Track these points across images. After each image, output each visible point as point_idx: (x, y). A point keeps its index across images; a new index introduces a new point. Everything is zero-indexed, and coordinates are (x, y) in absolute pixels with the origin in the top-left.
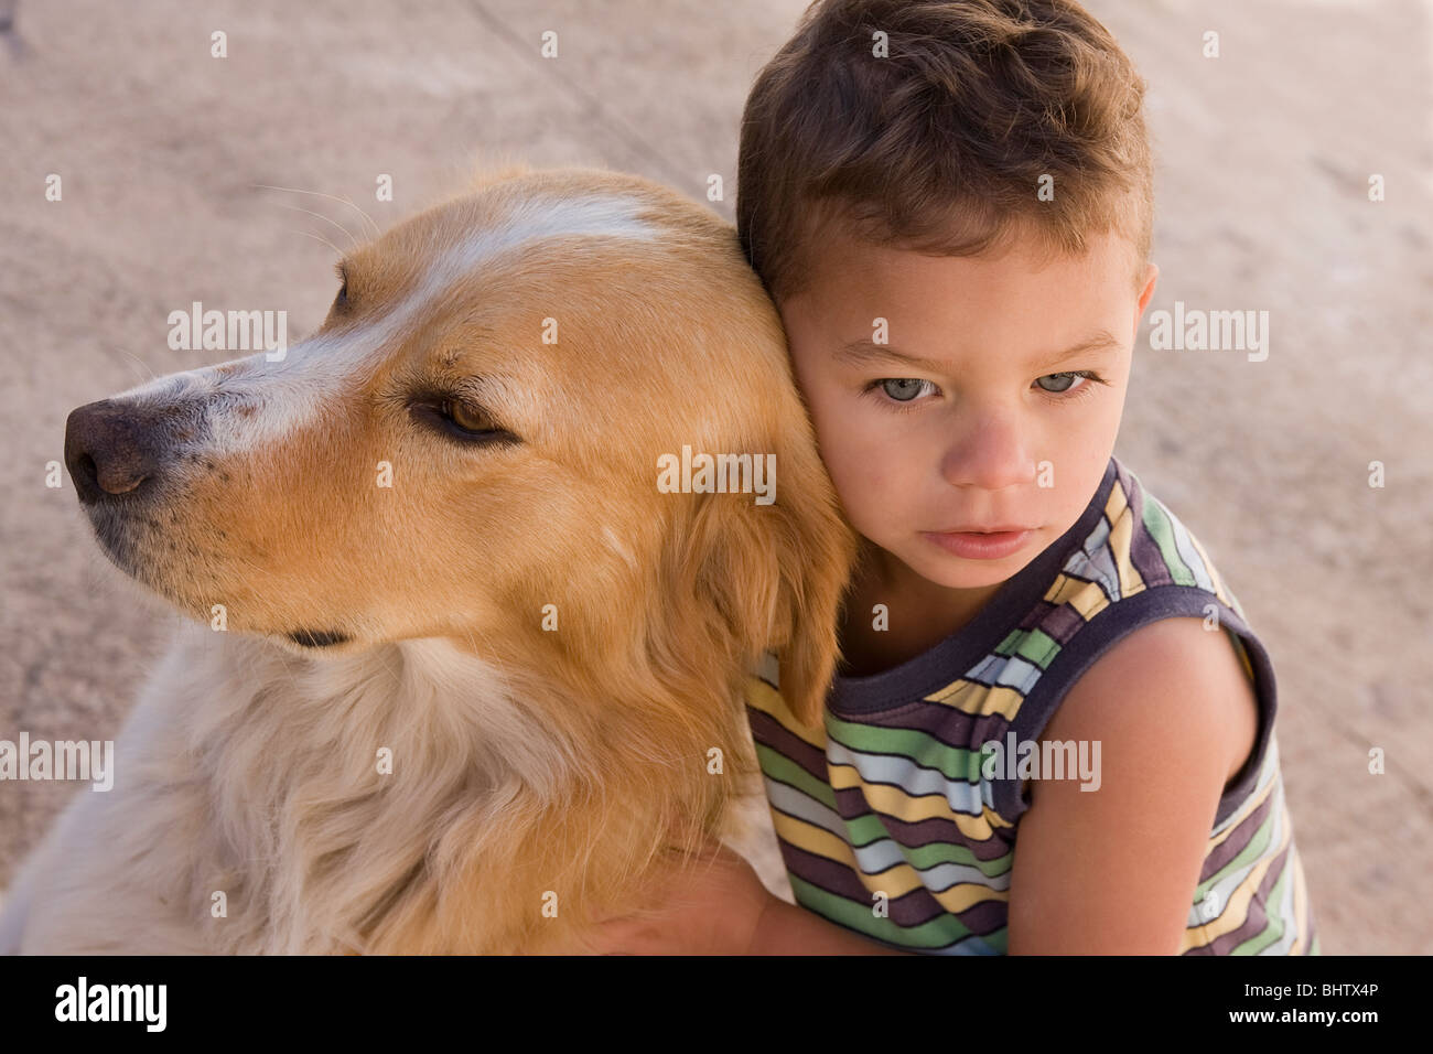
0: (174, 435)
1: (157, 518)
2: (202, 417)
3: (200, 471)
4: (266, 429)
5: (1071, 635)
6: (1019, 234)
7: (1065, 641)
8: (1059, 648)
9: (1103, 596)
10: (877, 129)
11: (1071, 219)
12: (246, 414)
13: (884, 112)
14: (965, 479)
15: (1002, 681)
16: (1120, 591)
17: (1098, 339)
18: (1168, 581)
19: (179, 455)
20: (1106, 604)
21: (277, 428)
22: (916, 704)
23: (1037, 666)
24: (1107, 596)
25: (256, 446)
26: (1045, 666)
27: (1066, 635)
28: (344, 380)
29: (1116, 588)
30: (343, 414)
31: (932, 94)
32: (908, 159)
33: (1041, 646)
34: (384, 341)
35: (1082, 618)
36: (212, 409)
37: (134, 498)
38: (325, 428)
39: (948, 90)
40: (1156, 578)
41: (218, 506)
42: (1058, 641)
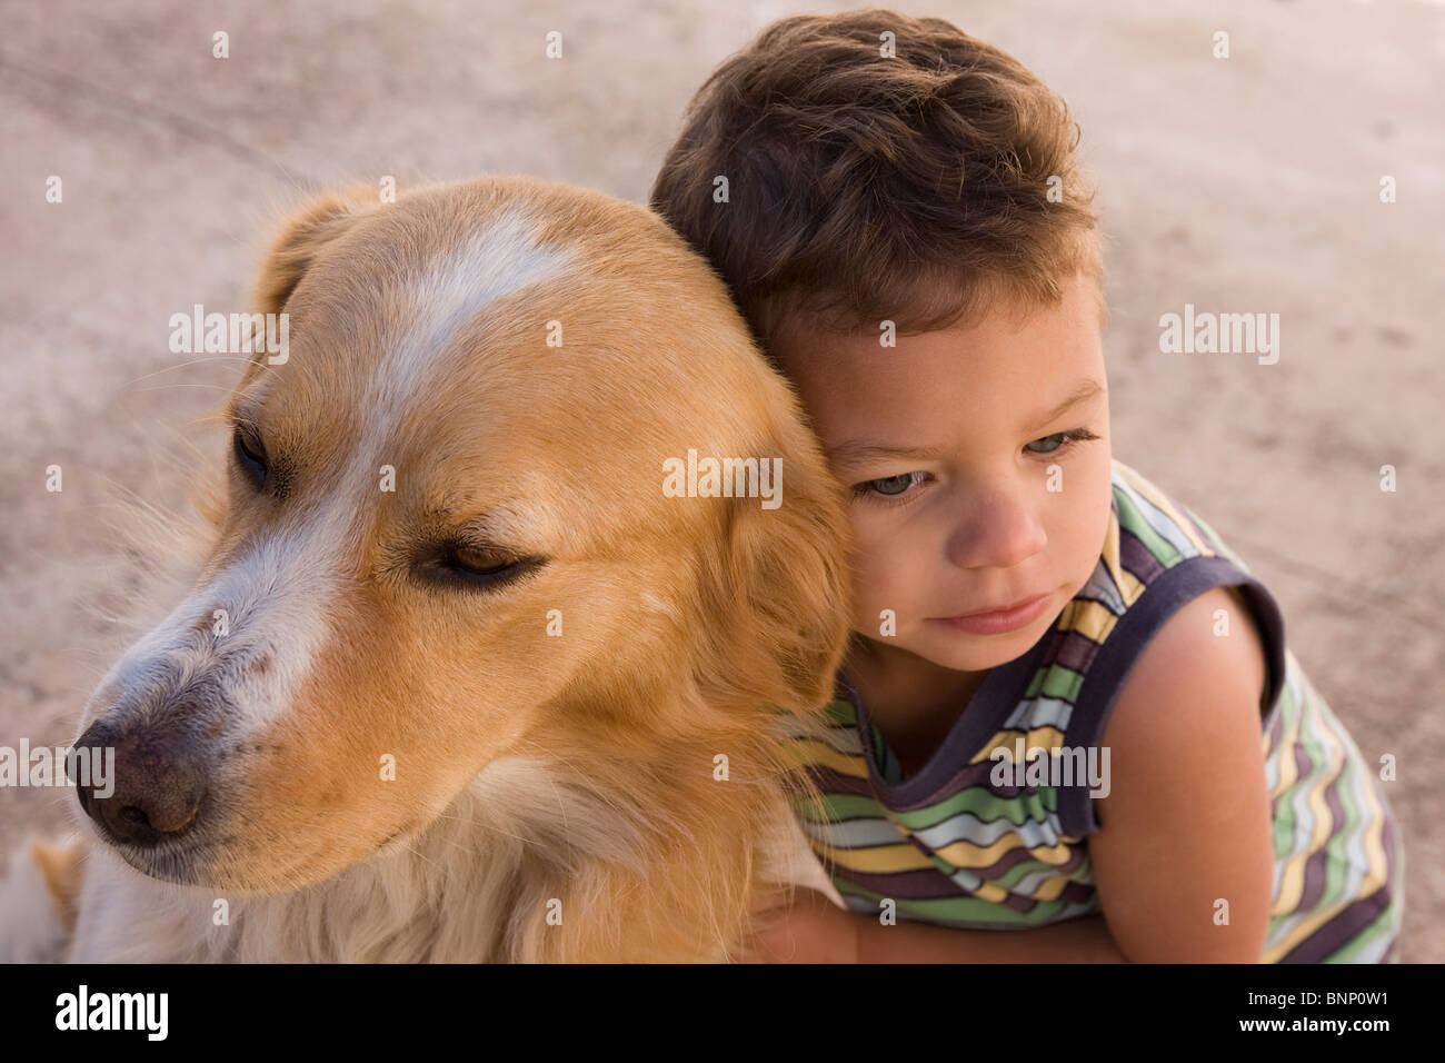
0: (207, 737)
1: (231, 831)
2: (223, 698)
3: (251, 759)
4: (290, 675)
5: (1090, 662)
6: (991, 293)
7: (1086, 669)
8: (1081, 679)
9: (1108, 614)
10: (819, 213)
11: (1043, 267)
12: (263, 671)
13: (824, 192)
14: (977, 563)
15: (1037, 723)
16: (1123, 603)
17: (1084, 389)
18: (1160, 571)
19: (223, 755)
20: (1114, 621)
21: (300, 668)
22: (965, 771)
23: (1065, 700)
24: (1113, 613)
25: (291, 700)
26: (1073, 698)
27: (1084, 663)
28: (334, 575)
29: (1118, 601)
30: (353, 614)
31: (871, 165)
32: (864, 237)
33: (1064, 681)
34: (355, 511)
35: (1095, 643)
36: (227, 683)
37: (198, 825)
38: (343, 637)
39: (886, 157)
40: (1150, 573)
41: (283, 783)
42: (1078, 671)
